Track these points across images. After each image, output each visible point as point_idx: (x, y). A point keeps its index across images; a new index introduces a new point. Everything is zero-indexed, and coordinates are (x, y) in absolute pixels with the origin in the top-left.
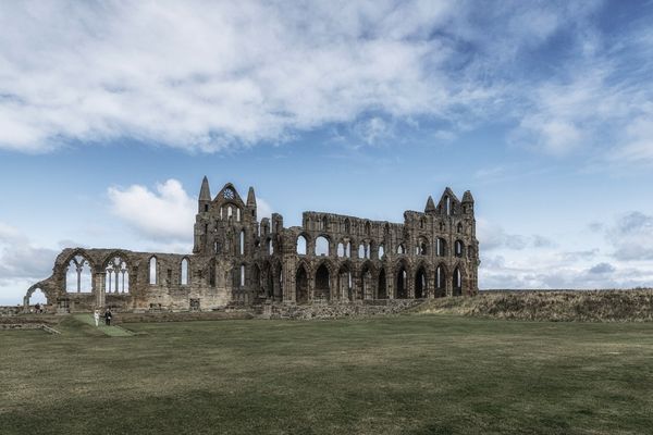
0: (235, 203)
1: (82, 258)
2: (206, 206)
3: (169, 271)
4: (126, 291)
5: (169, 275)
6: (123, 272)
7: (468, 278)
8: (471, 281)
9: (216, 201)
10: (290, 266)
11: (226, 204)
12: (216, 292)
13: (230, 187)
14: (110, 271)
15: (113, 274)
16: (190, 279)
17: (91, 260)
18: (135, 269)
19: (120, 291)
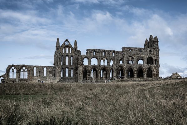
0: (69, 46)
1: (14, 68)
2: (58, 48)
3: (40, 71)
4: (27, 78)
5: (40, 73)
6: (26, 72)
7: (155, 73)
8: (156, 74)
9: (62, 46)
10: (80, 69)
11: (66, 47)
12: (56, 78)
13: (67, 40)
14: (22, 72)
15: (23, 72)
16: (47, 74)
17: (16, 68)
18: (29, 71)
19: (25, 78)
